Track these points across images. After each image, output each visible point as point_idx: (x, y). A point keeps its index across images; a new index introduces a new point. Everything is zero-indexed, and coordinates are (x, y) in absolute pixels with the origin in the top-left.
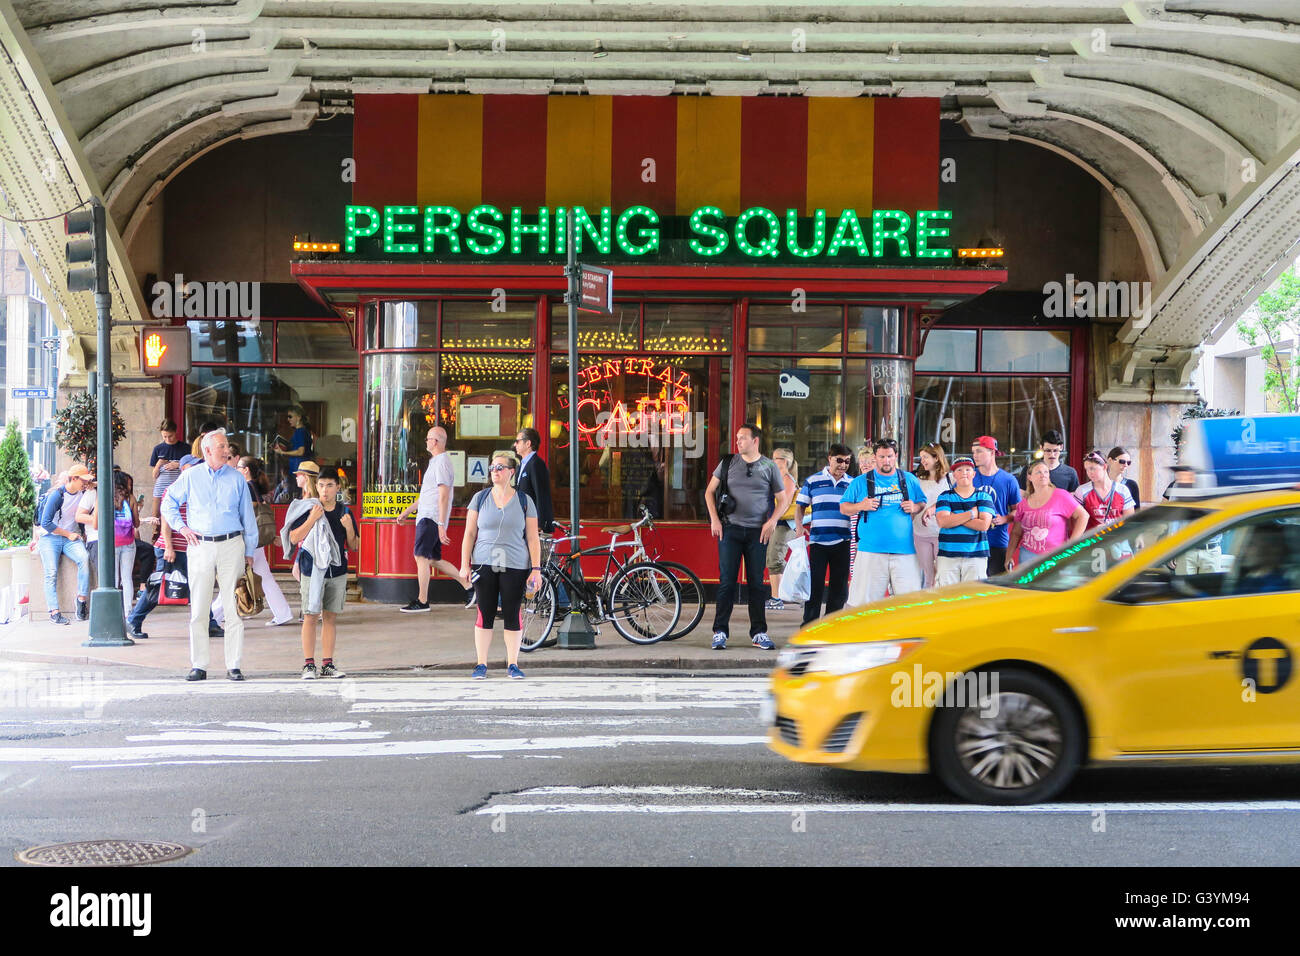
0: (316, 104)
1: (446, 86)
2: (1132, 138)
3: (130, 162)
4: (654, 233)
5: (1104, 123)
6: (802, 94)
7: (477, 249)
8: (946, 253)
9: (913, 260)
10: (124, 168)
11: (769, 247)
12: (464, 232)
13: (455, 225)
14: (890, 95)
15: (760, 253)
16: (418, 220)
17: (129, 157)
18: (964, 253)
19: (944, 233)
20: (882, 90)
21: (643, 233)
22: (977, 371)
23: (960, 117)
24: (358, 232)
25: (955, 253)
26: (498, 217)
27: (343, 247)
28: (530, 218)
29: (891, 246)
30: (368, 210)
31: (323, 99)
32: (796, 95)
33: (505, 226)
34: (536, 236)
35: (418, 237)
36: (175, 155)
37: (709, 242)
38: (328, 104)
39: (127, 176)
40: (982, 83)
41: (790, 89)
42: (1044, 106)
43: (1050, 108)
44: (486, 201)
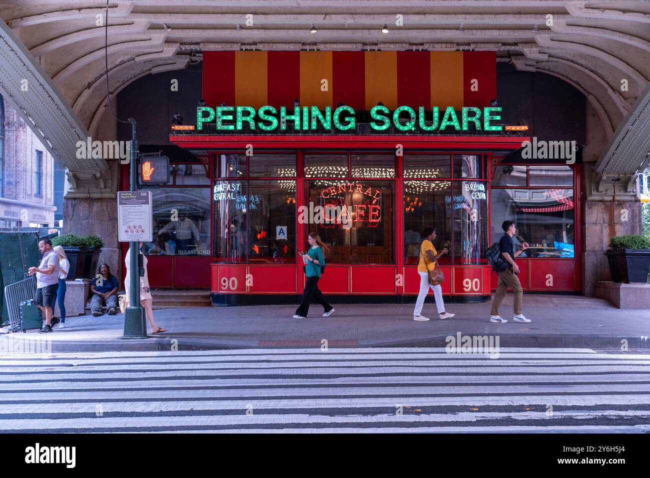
0: (189, 56)
1: (248, 47)
2: (592, 71)
3: (89, 86)
4: (353, 119)
5: (577, 64)
6: (427, 50)
7: (264, 128)
8: (500, 128)
9: (482, 132)
10: (86, 88)
11: (410, 126)
12: (257, 119)
13: (252, 116)
14: (471, 50)
15: (406, 128)
16: (234, 113)
17: (89, 83)
18: (508, 128)
19: (498, 118)
20: (466, 48)
21: (347, 119)
22: (527, 186)
23: (511, 60)
24: (203, 120)
25: (504, 128)
26: (274, 111)
27: (196, 127)
28: (290, 112)
29: (471, 125)
30: (209, 109)
31: (191, 53)
32: (424, 50)
33: (278, 116)
34: (293, 121)
35: (234, 122)
36: (118, 82)
37: (380, 123)
38: (194, 56)
39: (87, 93)
40: (516, 44)
41: (420, 48)
42: (547, 55)
43: (550, 56)
44: (269, 104)
